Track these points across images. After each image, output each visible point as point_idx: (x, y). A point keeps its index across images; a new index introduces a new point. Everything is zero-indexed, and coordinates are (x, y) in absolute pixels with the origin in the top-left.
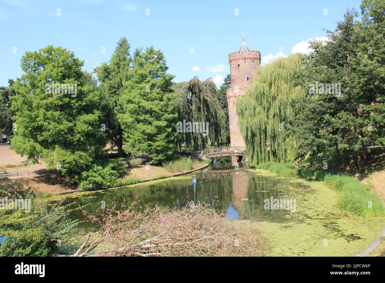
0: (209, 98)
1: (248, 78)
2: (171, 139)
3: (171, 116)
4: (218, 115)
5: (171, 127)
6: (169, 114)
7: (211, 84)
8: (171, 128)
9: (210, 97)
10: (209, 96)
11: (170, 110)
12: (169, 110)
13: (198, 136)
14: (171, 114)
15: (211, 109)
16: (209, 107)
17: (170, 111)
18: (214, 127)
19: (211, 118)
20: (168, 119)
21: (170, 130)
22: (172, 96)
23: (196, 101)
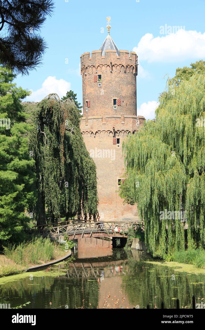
0: (72, 135)
1: (115, 100)
2: (21, 204)
3: (24, 163)
4: (84, 164)
5: (23, 183)
6: (20, 159)
7: (72, 109)
8: (24, 185)
9: (73, 133)
10: (72, 130)
11: (23, 153)
12: (21, 153)
13: (53, 201)
14: (24, 159)
15: (75, 153)
16: (72, 149)
17: (22, 155)
18: (78, 185)
19: (75, 169)
20: (20, 168)
21: (21, 187)
22: (25, 128)
23: (50, 138)
